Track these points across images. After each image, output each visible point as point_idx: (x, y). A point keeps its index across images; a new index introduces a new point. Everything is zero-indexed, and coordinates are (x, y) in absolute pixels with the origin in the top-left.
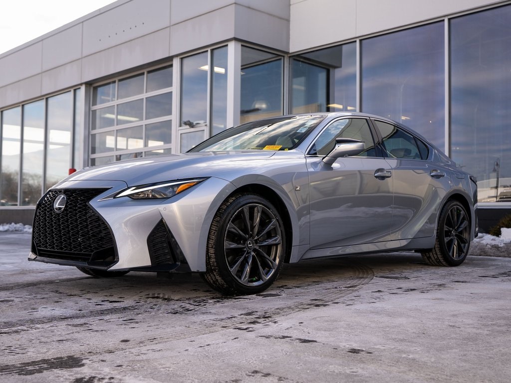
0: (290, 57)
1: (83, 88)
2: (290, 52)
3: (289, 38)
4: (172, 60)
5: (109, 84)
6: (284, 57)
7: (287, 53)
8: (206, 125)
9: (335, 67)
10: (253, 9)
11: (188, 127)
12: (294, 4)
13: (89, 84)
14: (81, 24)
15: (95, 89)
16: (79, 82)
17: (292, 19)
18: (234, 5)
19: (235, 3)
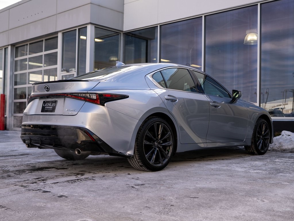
0: (124, 33)
1: (10, 48)
2: (124, 31)
3: (123, 23)
4: (58, 34)
5: (24, 45)
6: (120, 33)
7: (122, 31)
8: (75, 71)
9: (151, 39)
10: (102, 6)
11: (66, 72)
12: (126, 4)
13: (13, 45)
14: (8, 10)
15: (17, 48)
16: (7, 44)
17: (125, 12)
18: (90, 4)
19: (91, 3)
